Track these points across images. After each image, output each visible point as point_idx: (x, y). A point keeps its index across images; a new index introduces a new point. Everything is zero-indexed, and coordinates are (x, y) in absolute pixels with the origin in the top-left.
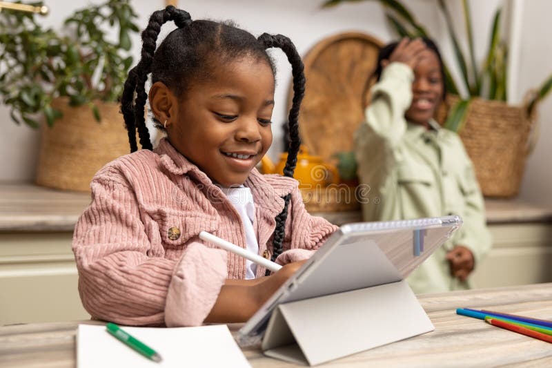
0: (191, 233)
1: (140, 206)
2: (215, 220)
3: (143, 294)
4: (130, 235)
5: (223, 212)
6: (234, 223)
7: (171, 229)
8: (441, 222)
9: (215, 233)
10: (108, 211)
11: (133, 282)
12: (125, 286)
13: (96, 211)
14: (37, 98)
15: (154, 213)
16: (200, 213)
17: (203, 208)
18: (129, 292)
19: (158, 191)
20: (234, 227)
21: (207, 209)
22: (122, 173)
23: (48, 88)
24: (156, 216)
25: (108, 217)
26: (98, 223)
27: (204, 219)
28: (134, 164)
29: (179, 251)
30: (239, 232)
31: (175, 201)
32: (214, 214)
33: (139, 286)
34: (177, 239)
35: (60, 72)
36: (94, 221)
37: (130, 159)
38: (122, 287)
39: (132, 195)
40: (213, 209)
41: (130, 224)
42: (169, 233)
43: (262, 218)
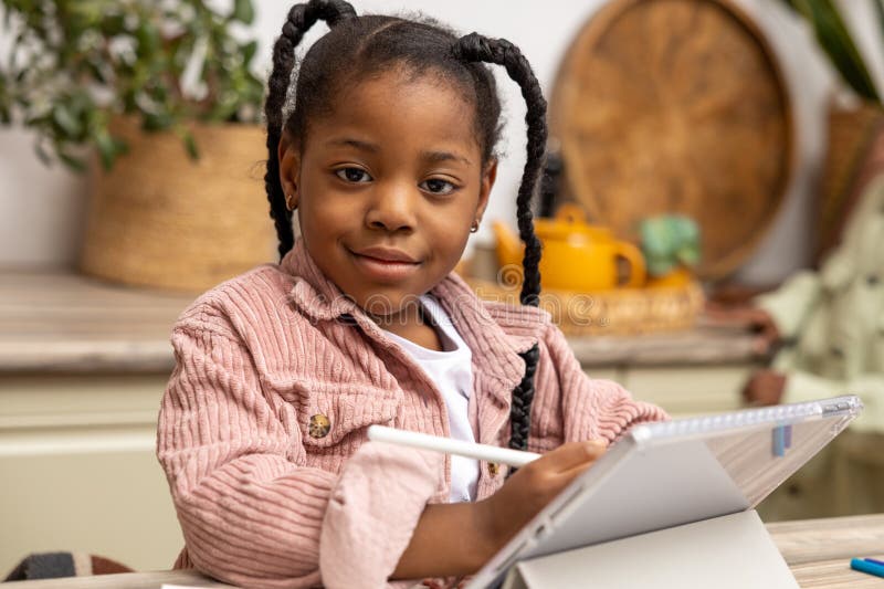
0: (347, 426)
1: (261, 377)
2: (393, 398)
3: (284, 535)
4: (254, 425)
5: (409, 385)
6: (430, 406)
7: (313, 418)
8: (821, 411)
9: (392, 422)
10: (210, 382)
11: (265, 512)
12: (253, 520)
13: (188, 387)
14: (83, 117)
15: (287, 391)
16: (366, 387)
17: (371, 377)
18: (261, 533)
19: (292, 348)
20: (428, 412)
21: (378, 378)
22: (226, 316)
23: (103, 96)
24: (290, 396)
25: (210, 393)
26: (194, 407)
27: (371, 398)
28: (248, 298)
29: (328, 457)
30: (438, 421)
31: (320, 366)
32: (391, 386)
33: (276, 521)
34: (324, 436)
35: (125, 70)
36: (185, 403)
37: (239, 288)
38: (247, 522)
39: (246, 355)
40: (389, 377)
41: (252, 406)
42: (312, 425)
43: (485, 394)
